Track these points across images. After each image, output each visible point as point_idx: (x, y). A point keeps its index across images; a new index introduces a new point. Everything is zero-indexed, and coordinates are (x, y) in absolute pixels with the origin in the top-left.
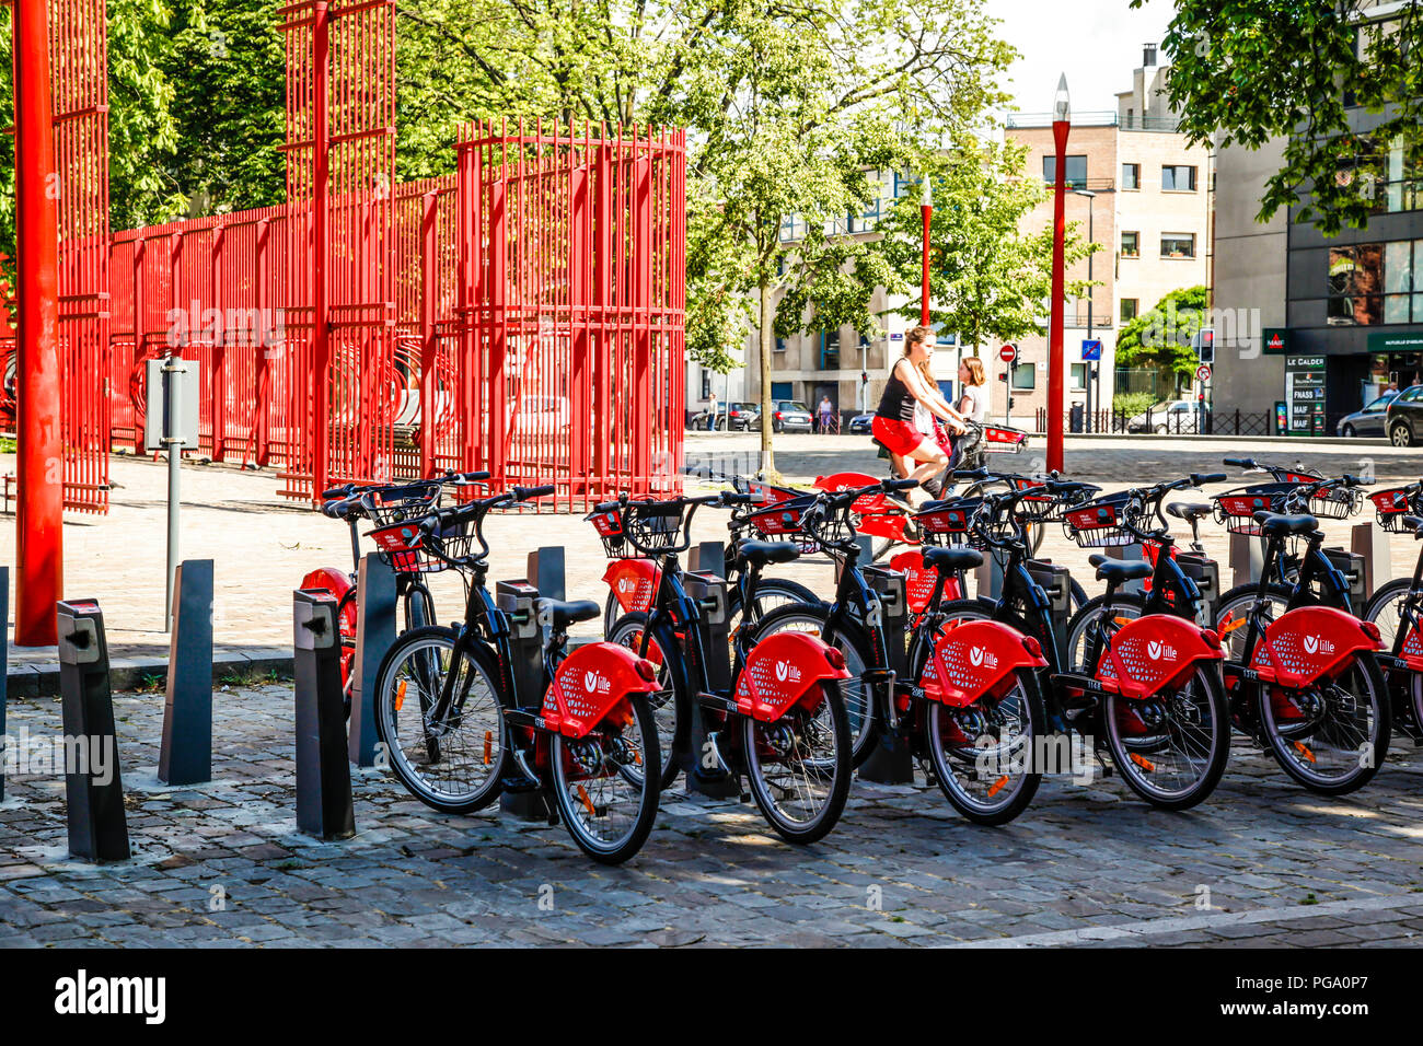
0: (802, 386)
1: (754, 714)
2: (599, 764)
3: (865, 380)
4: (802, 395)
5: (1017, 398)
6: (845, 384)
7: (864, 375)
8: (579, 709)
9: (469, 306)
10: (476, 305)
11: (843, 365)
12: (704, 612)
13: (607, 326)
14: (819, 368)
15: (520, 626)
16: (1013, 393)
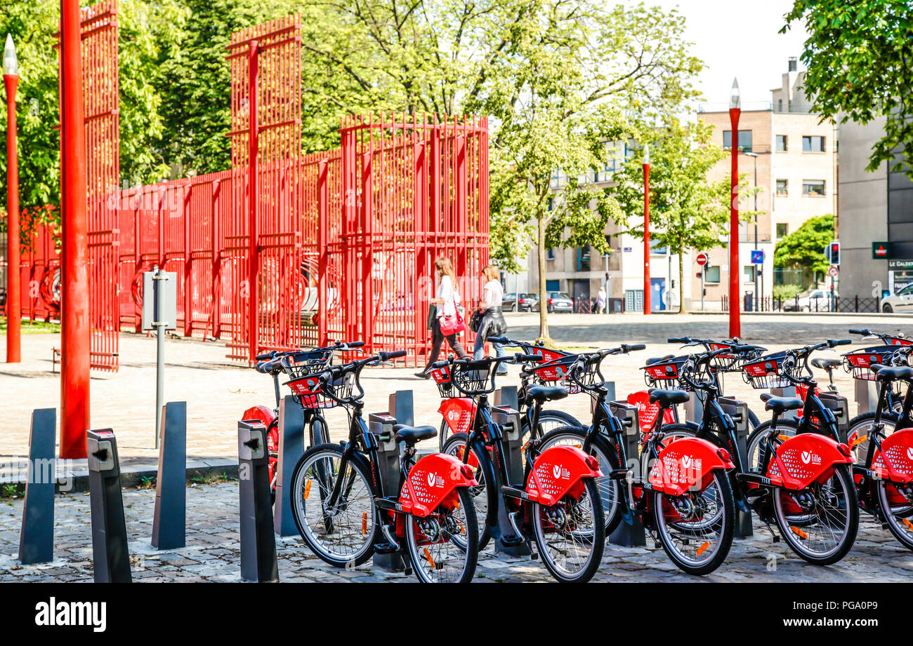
0: (566, 282)
1: (539, 500)
2: (438, 534)
3: (607, 278)
4: (566, 288)
5: (709, 290)
6: (594, 281)
7: (607, 275)
8: (424, 497)
9: (349, 233)
10: (353, 233)
11: (593, 268)
12: (505, 433)
13: (438, 245)
14: (577, 270)
15: (385, 443)
16: (706, 285)
